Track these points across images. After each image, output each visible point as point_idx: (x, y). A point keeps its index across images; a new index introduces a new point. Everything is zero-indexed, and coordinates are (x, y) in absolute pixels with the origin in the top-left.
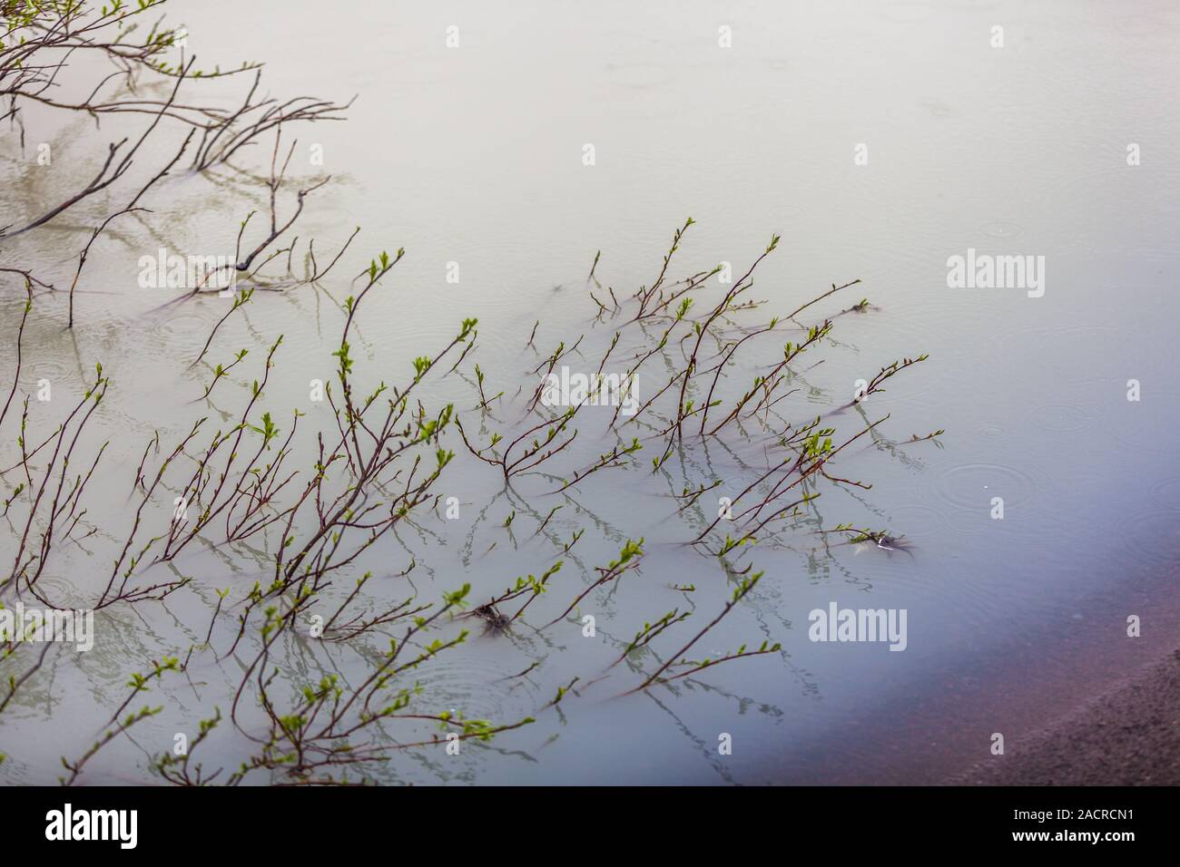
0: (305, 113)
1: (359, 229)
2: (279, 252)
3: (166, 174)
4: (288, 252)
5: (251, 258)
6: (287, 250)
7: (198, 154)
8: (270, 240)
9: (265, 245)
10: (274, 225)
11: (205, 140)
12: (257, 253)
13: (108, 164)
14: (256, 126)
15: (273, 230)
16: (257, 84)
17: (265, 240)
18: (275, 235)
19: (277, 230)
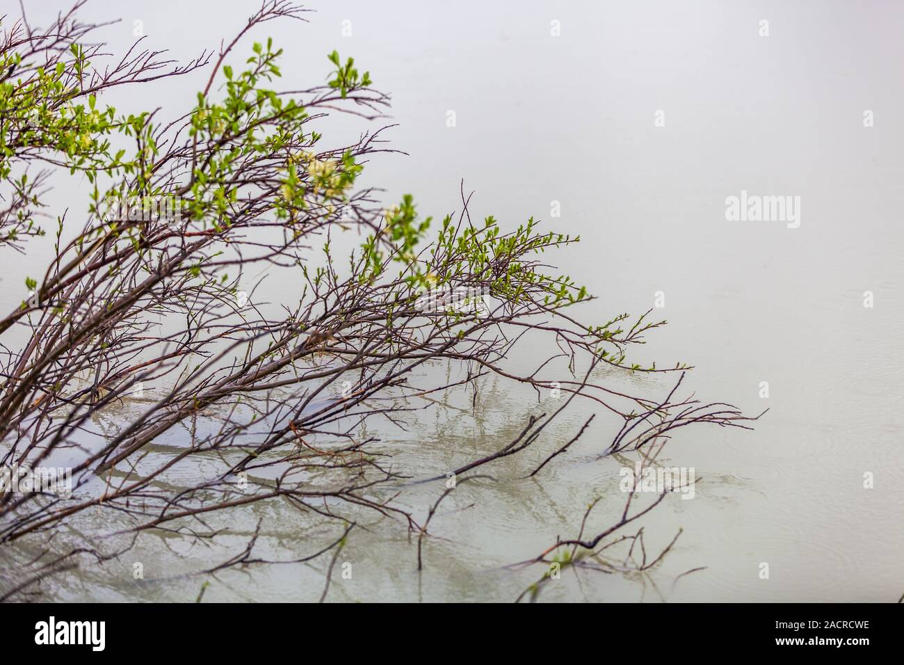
0: (714, 418)
1: (681, 530)
2: (624, 538)
3: (565, 451)
4: (633, 539)
5: (599, 538)
6: (633, 537)
7: (617, 438)
8: (619, 526)
9: (613, 530)
10: (625, 513)
11: (625, 427)
12: (604, 535)
13: (524, 433)
14: (672, 422)
15: (624, 517)
16: (679, 384)
17: (613, 525)
18: (624, 522)
19: (628, 518)
